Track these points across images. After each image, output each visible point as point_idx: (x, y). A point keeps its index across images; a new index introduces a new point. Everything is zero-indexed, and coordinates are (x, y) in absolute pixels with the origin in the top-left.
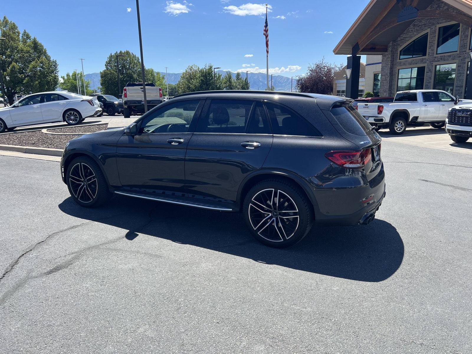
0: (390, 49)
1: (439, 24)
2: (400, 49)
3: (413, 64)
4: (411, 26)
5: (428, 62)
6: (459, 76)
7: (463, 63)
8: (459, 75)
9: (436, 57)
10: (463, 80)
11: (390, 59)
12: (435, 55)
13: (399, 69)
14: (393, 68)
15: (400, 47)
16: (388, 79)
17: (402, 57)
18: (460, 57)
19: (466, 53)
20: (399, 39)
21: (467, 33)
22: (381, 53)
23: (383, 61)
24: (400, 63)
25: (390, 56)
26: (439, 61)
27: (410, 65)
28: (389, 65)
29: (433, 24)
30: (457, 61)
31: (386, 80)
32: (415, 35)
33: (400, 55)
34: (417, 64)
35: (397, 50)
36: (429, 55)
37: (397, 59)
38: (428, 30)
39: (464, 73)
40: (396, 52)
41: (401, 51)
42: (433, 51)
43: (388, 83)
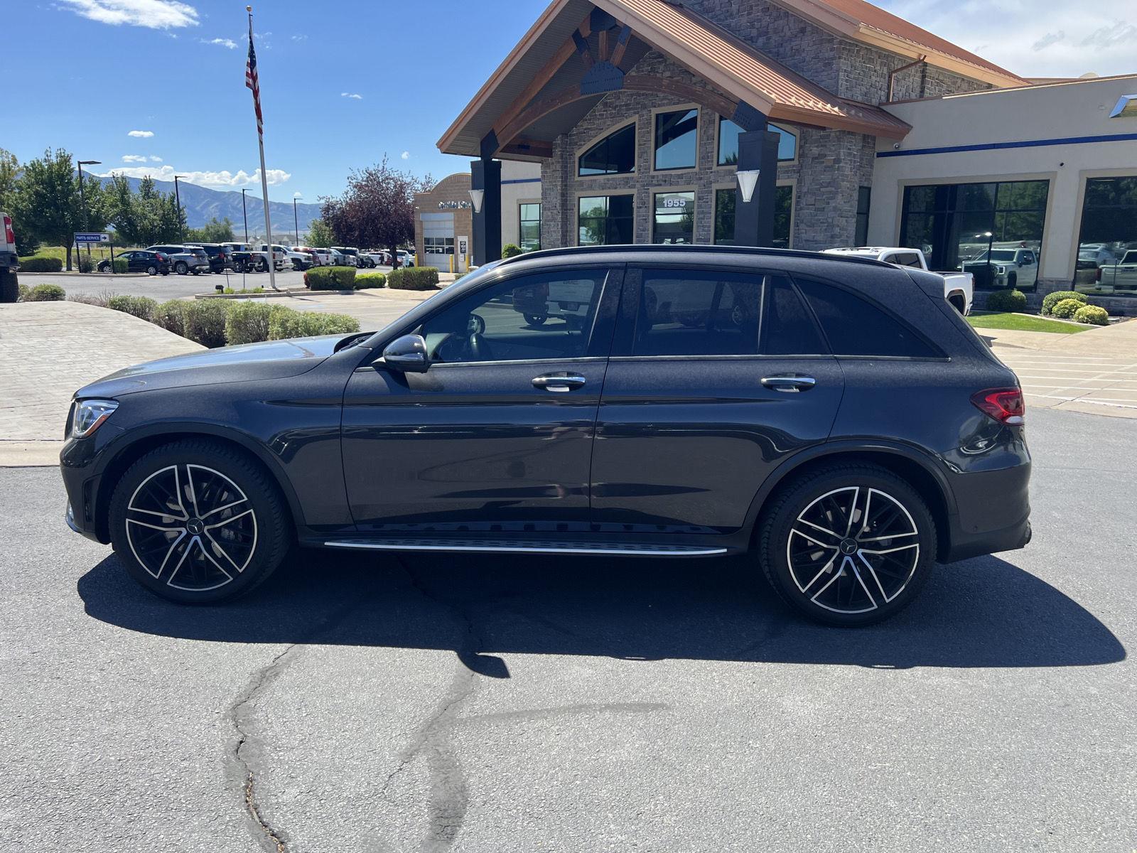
0: (557, 151)
1: (655, 107)
2: (579, 153)
3: (609, 188)
4: (600, 106)
5: (638, 185)
6: (702, 218)
7: (706, 192)
8: (701, 216)
9: (653, 177)
10: (709, 227)
11: (559, 174)
12: (652, 173)
13: (579, 198)
14: (567, 194)
15: (579, 149)
16: (559, 217)
17: (583, 171)
18: (701, 179)
19: (711, 173)
20: (575, 131)
21: (711, 132)
22: (537, 158)
23: (543, 176)
24: (581, 183)
25: (558, 167)
26: (660, 185)
27: (603, 189)
28: (559, 188)
29: (644, 107)
30: (695, 187)
31: (554, 220)
32: (609, 125)
33: (580, 167)
34: (616, 188)
35: (572, 155)
36: (640, 170)
37: (574, 175)
38: (634, 119)
39: (711, 213)
40: (570, 159)
41: (580, 158)
42: (647, 162)
43: (560, 226)
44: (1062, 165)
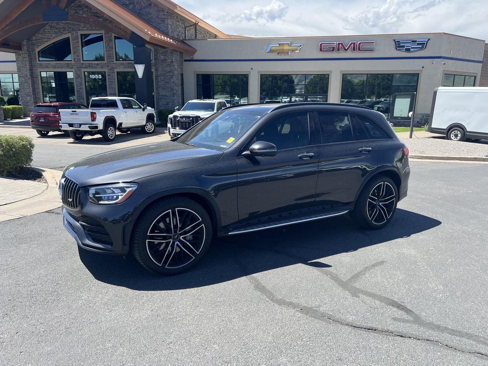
0: (25, 48)
1: (80, 30)
2: (38, 50)
3: (58, 68)
4: (47, 27)
5: (75, 67)
6: (111, 84)
7: (111, 72)
8: (111, 83)
9: (83, 64)
10: (115, 88)
11: (27, 59)
12: (82, 62)
13: (41, 72)
14: (33, 69)
15: (37, 47)
16: (30, 81)
17: (41, 59)
18: (108, 66)
19: (113, 64)
20: (34, 38)
21: (111, 45)
22: (13, 50)
23: (17, 60)
24: (41, 65)
25: (26, 56)
26: (87, 68)
27: (54, 68)
28: (28, 66)
29: (73, 30)
31: (27, 82)
32: (54, 37)
33: (39, 57)
34: (62, 68)
35: (33, 50)
36: (75, 60)
37: (36, 60)
38: (69, 35)
39: (115, 82)
40: (33, 52)
41: (39, 52)
42: (78, 57)
43: (31, 86)
44: (252, 69)
